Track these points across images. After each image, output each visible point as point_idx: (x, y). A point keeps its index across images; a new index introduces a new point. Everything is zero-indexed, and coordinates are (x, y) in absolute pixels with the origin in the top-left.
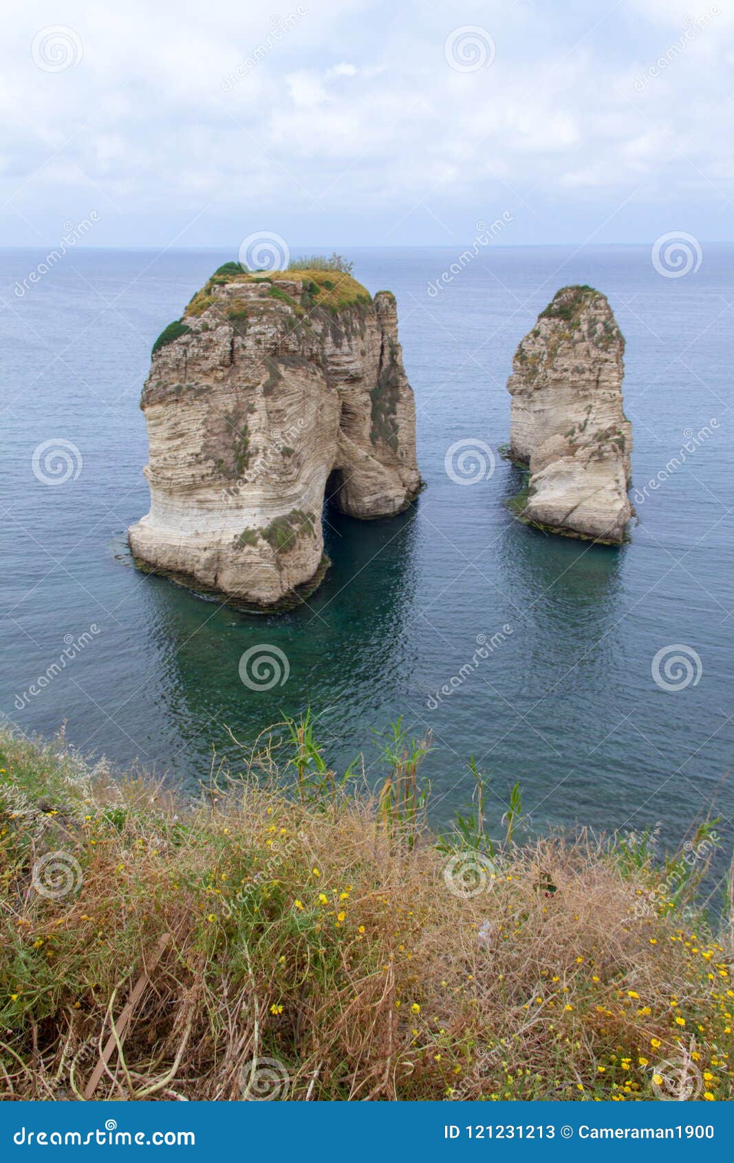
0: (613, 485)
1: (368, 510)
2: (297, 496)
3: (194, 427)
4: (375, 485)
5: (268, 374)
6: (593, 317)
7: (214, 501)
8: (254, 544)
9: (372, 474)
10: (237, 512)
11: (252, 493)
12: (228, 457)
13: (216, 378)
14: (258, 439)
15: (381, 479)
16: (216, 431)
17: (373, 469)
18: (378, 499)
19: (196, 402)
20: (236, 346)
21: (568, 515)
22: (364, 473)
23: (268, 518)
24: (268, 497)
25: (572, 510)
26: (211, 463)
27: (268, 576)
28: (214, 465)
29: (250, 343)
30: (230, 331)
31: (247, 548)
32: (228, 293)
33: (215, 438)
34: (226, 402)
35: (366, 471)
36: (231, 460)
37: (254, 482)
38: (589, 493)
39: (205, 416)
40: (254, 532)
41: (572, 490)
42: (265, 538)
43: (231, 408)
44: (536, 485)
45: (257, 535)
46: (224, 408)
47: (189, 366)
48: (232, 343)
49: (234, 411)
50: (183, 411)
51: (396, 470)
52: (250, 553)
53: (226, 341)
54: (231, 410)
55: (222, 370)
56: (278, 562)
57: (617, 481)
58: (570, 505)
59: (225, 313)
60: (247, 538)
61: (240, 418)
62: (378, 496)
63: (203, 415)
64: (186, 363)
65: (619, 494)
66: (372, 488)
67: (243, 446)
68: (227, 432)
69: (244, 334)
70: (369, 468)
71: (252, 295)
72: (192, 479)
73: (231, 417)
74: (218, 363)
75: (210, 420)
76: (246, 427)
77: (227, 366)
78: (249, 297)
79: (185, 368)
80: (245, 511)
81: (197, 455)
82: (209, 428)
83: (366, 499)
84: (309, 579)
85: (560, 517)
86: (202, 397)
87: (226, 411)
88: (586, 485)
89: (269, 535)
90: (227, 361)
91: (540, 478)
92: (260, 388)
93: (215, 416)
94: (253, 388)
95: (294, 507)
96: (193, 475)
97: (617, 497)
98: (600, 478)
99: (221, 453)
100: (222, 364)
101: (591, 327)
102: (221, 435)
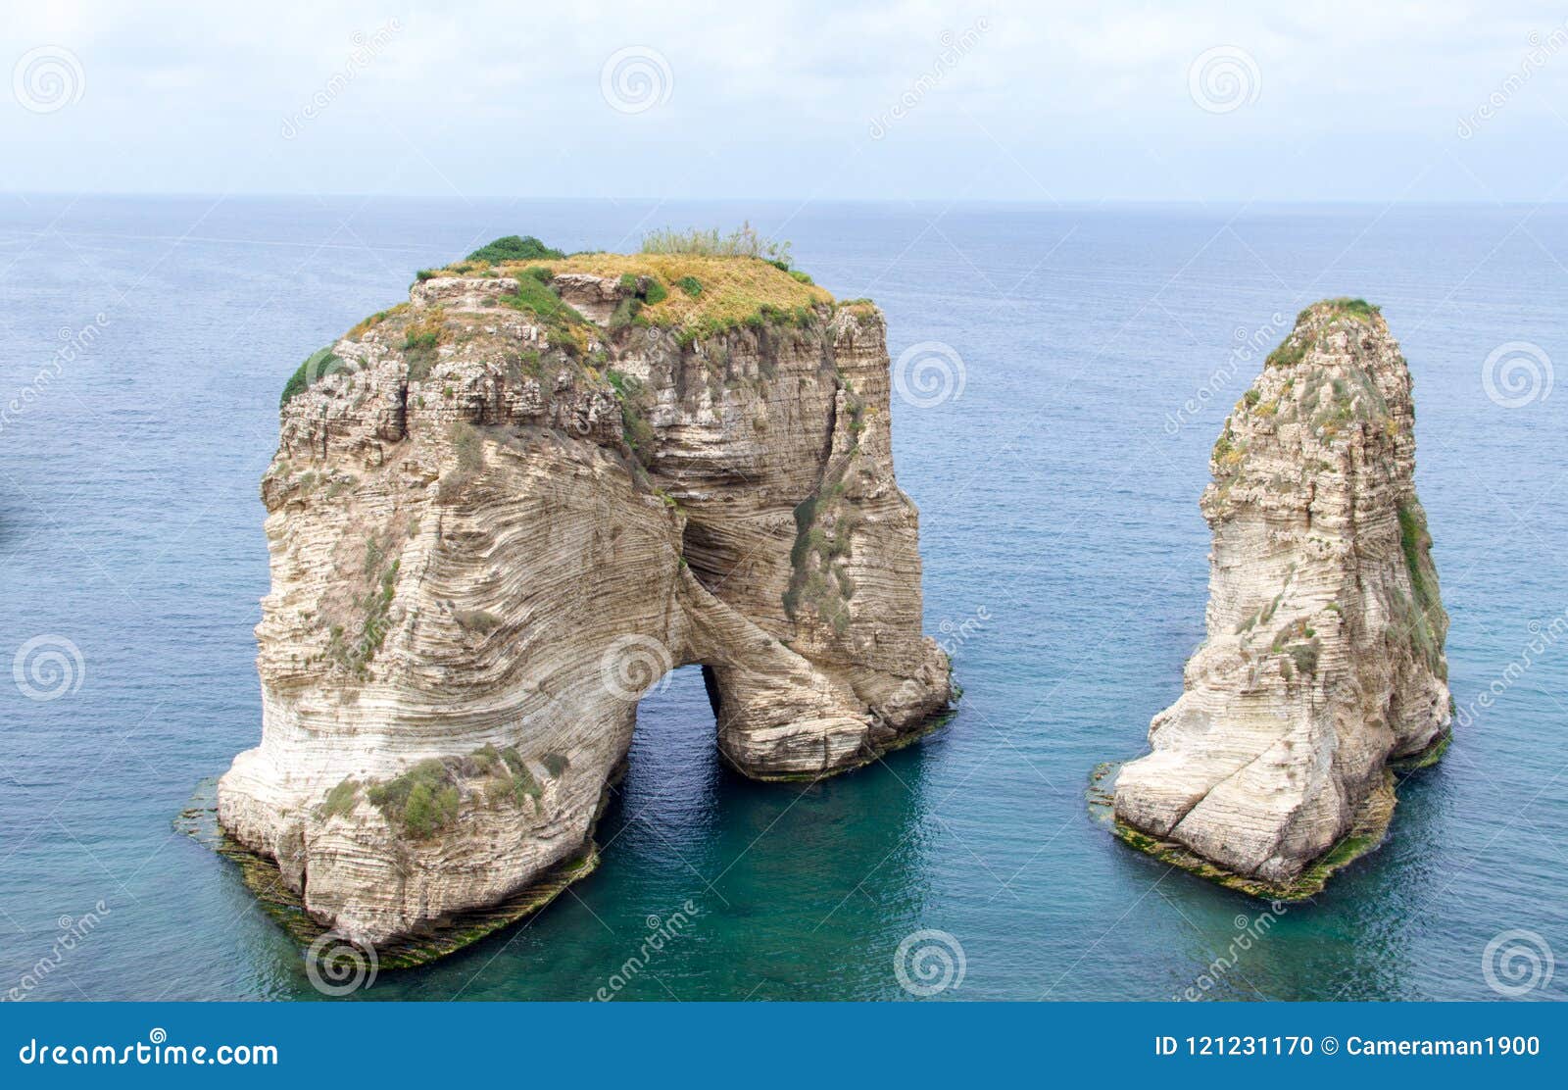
0: (1278, 754)
1: (762, 758)
2: (510, 716)
3: (317, 560)
4: (781, 704)
5: (456, 459)
6: (1317, 370)
7: (319, 713)
8: (347, 812)
9: (776, 680)
10: (347, 741)
11: (380, 703)
12: (353, 623)
13: (368, 463)
14: (410, 590)
15: (797, 692)
16: (348, 569)
17: (782, 671)
18: (785, 738)
19: (328, 508)
20: (410, 400)
21: (1183, 814)
22: (761, 677)
23: (402, 760)
24: (406, 715)
25: (1193, 804)
26: (325, 634)
27: (369, 884)
28: (329, 638)
29: (432, 396)
30: (400, 370)
31: (335, 820)
32: (426, 296)
33: (344, 583)
34: (375, 514)
35: (764, 673)
36: (357, 630)
37: (385, 680)
38: (1225, 766)
39: (340, 538)
40: (357, 785)
41: (1197, 756)
42: (376, 800)
43: (382, 524)
44: (1155, 738)
45: (360, 793)
46: (373, 524)
47: (330, 436)
48: (403, 394)
49: (387, 531)
50: (307, 524)
51: (845, 675)
52: (335, 832)
53: (390, 391)
54: (381, 530)
55: (379, 448)
56: (402, 858)
57: (1289, 745)
58: (1190, 791)
59: (403, 334)
60: (340, 800)
61: (393, 545)
62: (789, 730)
63: (337, 535)
64: (326, 430)
65: (1291, 776)
66: (776, 713)
67: (382, 603)
68: (366, 572)
69: (424, 377)
70: (772, 666)
71: (469, 300)
72: (290, 665)
73: (379, 543)
74: (374, 433)
75: (346, 545)
76: (397, 564)
77: (393, 441)
78: (464, 304)
79: (325, 439)
80: (358, 742)
81: (308, 616)
82: (338, 563)
83: (758, 735)
84: (494, 900)
85: (1166, 816)
86: (339, 500)
87: (374, 530)
88: (1222, 747)
89: (385, 798)
90: (393, 432)
91: (1165, 721)
92: (434, 487)
93: (356, 539)
94: (423, 485)
95: (491, 740)
96: (294, 656)
97: (1284, 782)
98: (1252, 734)
99: (345, 616)
100: (381, 434)
101: (1310, 390)
102: (355, 577)
